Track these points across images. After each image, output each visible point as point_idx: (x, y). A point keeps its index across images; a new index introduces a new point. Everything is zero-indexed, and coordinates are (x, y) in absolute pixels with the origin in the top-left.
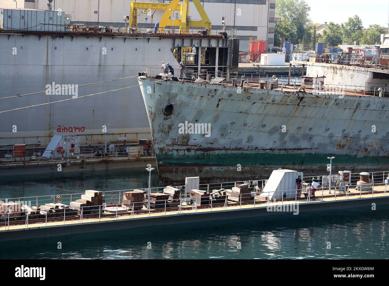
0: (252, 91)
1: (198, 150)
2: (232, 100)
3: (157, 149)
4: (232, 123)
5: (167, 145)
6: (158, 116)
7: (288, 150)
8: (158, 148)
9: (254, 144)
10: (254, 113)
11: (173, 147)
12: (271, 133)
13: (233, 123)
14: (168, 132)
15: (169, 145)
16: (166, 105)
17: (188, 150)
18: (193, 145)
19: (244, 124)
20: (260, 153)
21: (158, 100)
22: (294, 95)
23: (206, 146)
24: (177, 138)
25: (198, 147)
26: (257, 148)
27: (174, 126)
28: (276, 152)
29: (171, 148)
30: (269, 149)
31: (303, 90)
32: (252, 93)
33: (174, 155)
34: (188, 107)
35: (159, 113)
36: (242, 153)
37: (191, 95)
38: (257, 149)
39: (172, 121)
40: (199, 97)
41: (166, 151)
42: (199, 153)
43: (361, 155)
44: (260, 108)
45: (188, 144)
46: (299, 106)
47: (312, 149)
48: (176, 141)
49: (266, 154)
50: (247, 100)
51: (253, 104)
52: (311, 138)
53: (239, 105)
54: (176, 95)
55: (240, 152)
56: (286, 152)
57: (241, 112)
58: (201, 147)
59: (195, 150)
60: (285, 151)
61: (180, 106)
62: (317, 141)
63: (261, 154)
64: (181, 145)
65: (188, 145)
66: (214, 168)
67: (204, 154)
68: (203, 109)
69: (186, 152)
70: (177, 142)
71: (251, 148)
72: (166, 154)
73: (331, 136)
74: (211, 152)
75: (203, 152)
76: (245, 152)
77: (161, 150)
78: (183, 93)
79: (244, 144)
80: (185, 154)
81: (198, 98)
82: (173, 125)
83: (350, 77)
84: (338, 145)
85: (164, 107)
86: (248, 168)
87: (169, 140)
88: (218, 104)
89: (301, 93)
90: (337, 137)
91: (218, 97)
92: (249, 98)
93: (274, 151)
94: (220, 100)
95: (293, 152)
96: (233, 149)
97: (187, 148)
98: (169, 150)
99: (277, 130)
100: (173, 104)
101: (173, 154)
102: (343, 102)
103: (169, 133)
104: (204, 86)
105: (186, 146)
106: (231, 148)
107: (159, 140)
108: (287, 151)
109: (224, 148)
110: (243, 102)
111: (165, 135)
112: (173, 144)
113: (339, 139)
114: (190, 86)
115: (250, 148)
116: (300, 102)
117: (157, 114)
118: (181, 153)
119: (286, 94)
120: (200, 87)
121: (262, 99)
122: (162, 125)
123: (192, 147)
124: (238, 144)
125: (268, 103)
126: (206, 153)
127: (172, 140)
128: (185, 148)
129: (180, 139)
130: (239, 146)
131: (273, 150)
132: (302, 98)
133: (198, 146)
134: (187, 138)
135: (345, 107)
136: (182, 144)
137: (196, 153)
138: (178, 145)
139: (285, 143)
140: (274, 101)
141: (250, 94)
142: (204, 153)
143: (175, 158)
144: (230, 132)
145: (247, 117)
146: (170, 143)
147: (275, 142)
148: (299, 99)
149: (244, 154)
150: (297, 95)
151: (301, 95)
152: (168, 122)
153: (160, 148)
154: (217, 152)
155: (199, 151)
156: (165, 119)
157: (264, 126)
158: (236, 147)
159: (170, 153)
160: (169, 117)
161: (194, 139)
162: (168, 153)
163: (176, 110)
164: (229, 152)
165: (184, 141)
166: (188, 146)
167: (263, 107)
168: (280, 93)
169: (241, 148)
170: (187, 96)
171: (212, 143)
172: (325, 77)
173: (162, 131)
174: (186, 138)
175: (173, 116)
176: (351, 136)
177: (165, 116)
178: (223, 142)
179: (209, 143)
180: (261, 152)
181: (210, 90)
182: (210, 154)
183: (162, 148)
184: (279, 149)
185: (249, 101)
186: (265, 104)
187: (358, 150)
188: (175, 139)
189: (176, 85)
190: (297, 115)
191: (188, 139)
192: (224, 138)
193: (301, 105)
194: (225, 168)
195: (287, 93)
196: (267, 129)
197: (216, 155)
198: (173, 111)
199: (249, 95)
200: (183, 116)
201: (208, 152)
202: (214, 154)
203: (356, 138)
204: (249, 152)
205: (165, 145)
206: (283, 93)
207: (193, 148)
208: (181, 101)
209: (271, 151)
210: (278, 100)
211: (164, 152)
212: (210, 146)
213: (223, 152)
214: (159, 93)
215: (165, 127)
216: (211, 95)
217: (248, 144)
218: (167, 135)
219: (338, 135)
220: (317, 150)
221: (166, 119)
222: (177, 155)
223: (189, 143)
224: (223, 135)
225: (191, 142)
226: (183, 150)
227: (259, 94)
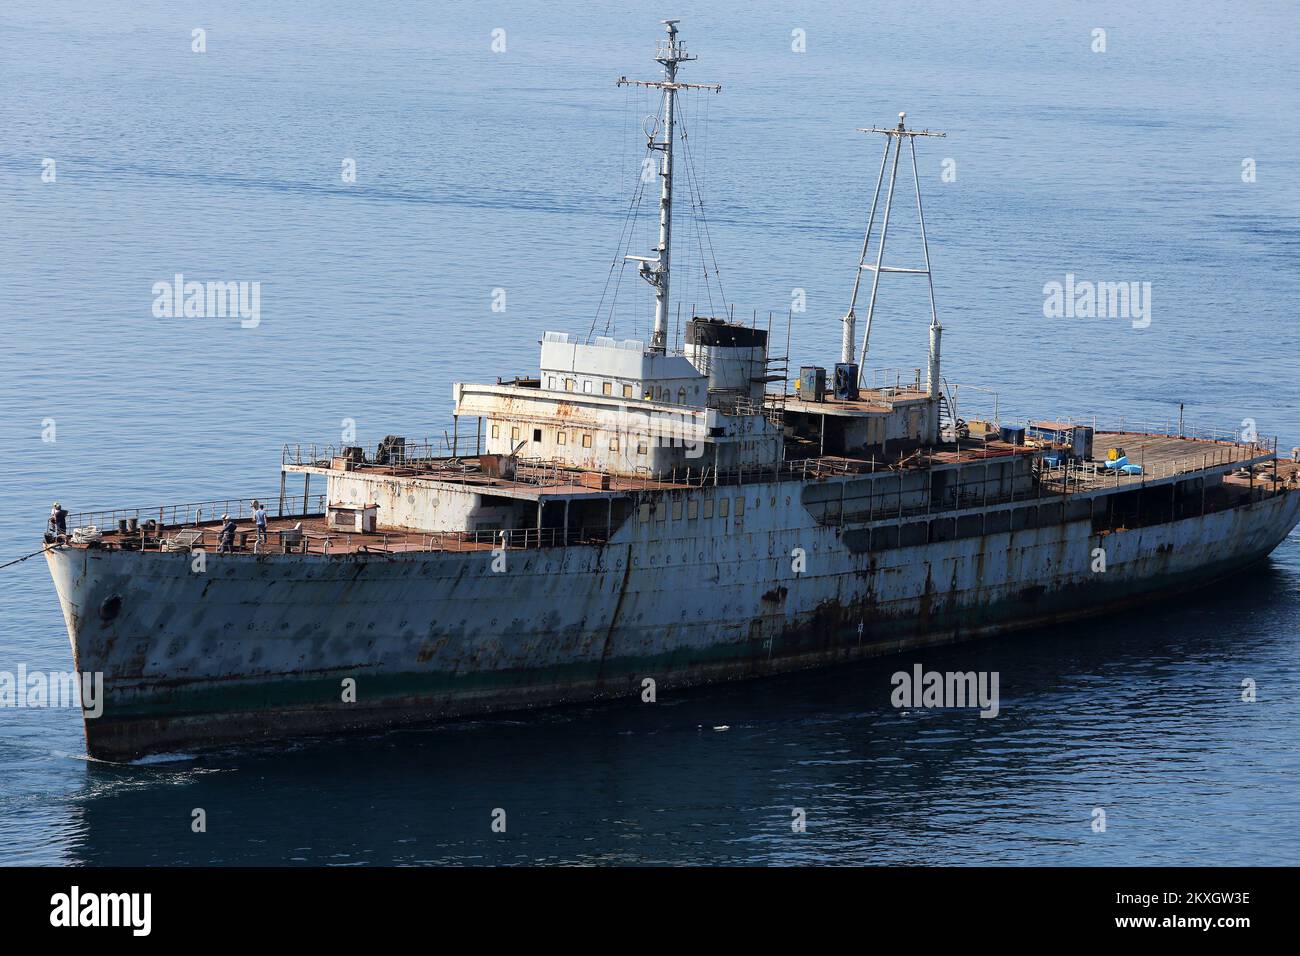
0: (272, 560)
1: (159, 685)
2: (233, 579)
4: (226, 626)
6: (90, 621)
9: (262, 664)
10: (271, 601)
11: (113, 683)
12: (297, 639)
13: (228, 626)
14: (107, 653)
15: (108, 680)
16: (107, 599)
17: (142, 687)
18: (150, 674)
19: (249, 625)
20: (273, 683)
21: (92, 590)
22: (348, 562)
23: (173, 675)
24: (121, 664)
25: (161, 680)
26: (269, 672)
27: (118, 641)
28: (304, 678)
29: (110, 685)
30: (291, 673)
31: (364, 550)
32: (272, 564)
33: (117, 700)
34: (147, 601)
35: (93, 616)
36: (240, 684)
37: (156, 577)
38: (269, 674)
39: (115, 630)
42: (161, 690)
43: (463, 670)
44: (283, 591)
45: (141, 673)
46: (356, 582)
47: (371, 665)
48: (121, 669)
49: (283, 682)
50: (260, 578)
51: (269, 585)
52: (370, 643)
53: (243, 589)
54: (128, 578)
55: (236, 682)
57: (246, 603)
58: (165, 679)
59: (155, 685)
61: (134, 599)
62: (381, 648)
63: (276, 684)
64: (130, 677)
65: (141, 676)
66: (189, 720)
67: (170, 692)
68: (175, 601)
69: (138, 691)
70: (122, 672)
71: (258, 674)
73: (409, 636)
74: (184, 687)
75: (168, 689)
76: (246, 682)
78: (141, 574)
79: (246, 665)
80: (135, 695)
82: (116, 638)
83: (431, 505)
84: (420, 654)
85: (103, 604)
86: (251, 715)
88: (206, 590)
89: (360, 556)
90: (421, 637)
91: (207, 576)
92: (264, 574)
93: (300, 675)
94: (210, 582)
96: (224, 678)
97: (140, 682)
99: (309, 633)
100: (121, 596)
101: (114, 697)
102: (437, 566)
103: (108, 655)
104: (182, 558)
105: (139, 679)
106: (221, 675)
109: (207, 677)
110: (253, 582)
112: (115, 677)
113: (423, 641)
114: (156, 560)
115: (256, 673)
116: (359, 573)
118: (129, 694)
119: (334, 560)
120: (175, 559)
121: (288, 574)
122: (96, 640)
124: (234, 667)
125: (298, 581)
126: (174, 690)
128: (136, 682)
129: (127, 665)
130: (236, 671)
131: (298, 673)
132: (362, 567)
133: (160, 676)
135: (438, 577)
136: (132, 674)
137: (156, 692)
138: (122, 678)
140: (309, 577)
141: (268, 566)
142: (171, 690)
143: (117, 705)
144: (222, 644)
145: (255, 611)
146: (110, 675)
147: (302, 657)
148: (355, 567)
149: (244, 685)
150: (353, 561)
151: (361, 559)
152: (108, 634)
154: (194, 686)
156: (104, 627)
157: (285, 626)
158: (230, 673)
159: (109, 696)
160: (109, 622)
161: (155, 662)
163: (125, 607)
164: (216, 684)
165: (135, 668)
166: (141, 679)
167: (288, 590)
168: (323, 560)
169: (239, 674)
170: (148, 578)
171: (186, 669)
172: (379, 506)
173: (96, 652)
174: (139, 663)
175: (118, 622)
176: (446, 632)
177: (104, 622)
178: (207, 665)
179: (181, 669)
180: (275, 679)
182: (181, 692)
184: (309, 671)
185: (264, 579)
186: (293, 584)
187: (459, 661)
188: (118, 666)
189: (130, 558)
190: (349, 598)
191: (143, 663)
192: (209, 657)
193: (360, 580)
194: (208, 718)
195: (336, 558)
196: (291, 632)
197: (192, 691)
198: (119, 611)
199: (265, 568)
200: (137, 619)
201: (177, 687)
202: (188, 690)
203: (457, 635)
204: (252, 682)
206: (328, 559)
207: (150, 681)
208: (137, 589)
209: (295, 676)
210: (319, 573)
212: (181, 674)
213: (206, 684)
214: (95, 577)
215: (100, 643)
217: (252, 665)
218: (105, 659)
219: (423, 632)
220: (381, 666)
223: (144, 672)
224: (207, 650)
225: (149, 669)
226: (131, 687)
227: (285, 565)
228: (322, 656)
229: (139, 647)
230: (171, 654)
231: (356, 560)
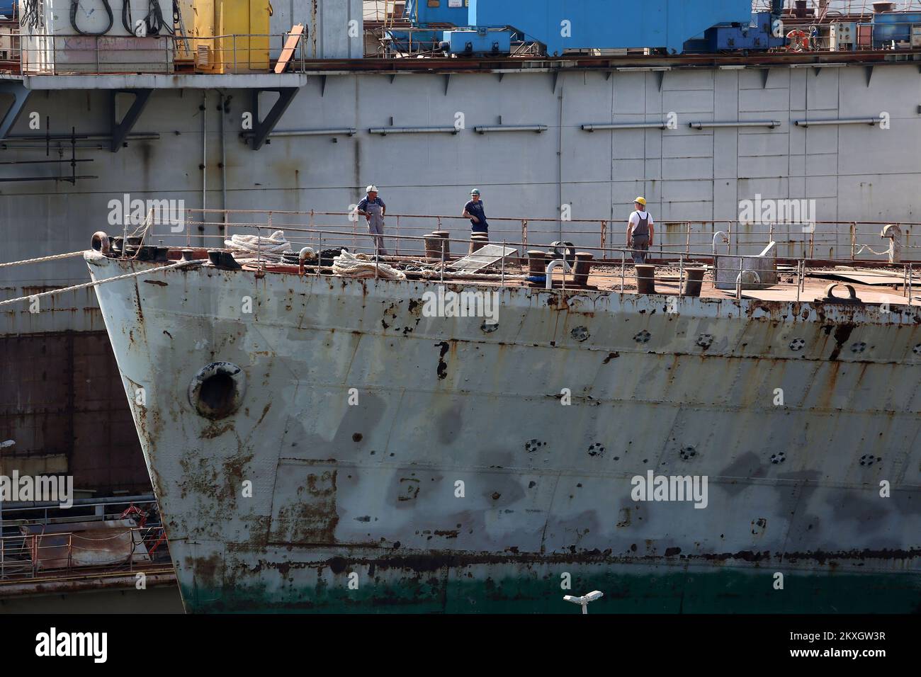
1: (384, 564)
2: (502, 344)
3: (183, 564)
4: (528, 446)
5: (231, 547)
6: (175, 420)
7: (836, 556)
8: (189, 560)
10: (627, 397)
11: (261, 556)
12: (732, 483)
13: (534, 446)
14: (232, 488)
15: (243, 548)
16: (200, 373)
18: (356, 541)
19: (592, 448)
20: (694, 575)
21: (163, 351)
22: (800, 318)
23: (422, 546)
24: (275, 516)
25: (385, 553)
26: (677, 550)
27: (252, 463)
29: (251, 559)
30: (737, 556)
31: (846, 295)
32: (592, 315)
33: (272, 589)
34: (302, 381)
35: (177, 409)
36: (607, 574)
37: (304, 328)
38: (678, 556)
39: (239, 441)
40: (347, 337)
41: (229, 572)
42: (391, 576)
44: (649, 376)
45: (332, 538)
46: (842, 366)
48: (274, 527)
49: (723, 576)
50: (573, 343)
51: (607, 361)
53: (539, 366)
54: (238, 329)
56: (826, 566)
57: (560, 397)
58: (398, 552)
59: (373, 563)
60: (822, 563)
61: (267, 375)
63: (703, 578)
64: (301, 545)
67: (415, 580)
68: (374, 385)
69: (329, 575)
70: (281, 533)
71: (648, 553)
72: (229, 586)
74: (452, 571)
75: (411, 574)
76: (620, 569)
77: (205, 567)
78: (268, 322)
79: (609, 534)
80: (321, 585)
81: (342, 339)
82: (249, 459)
85: (195, 383)
87: (236, 524)
88: (442, 366)
89: (834, 308)
91: (432, 332)
92: (579, 334)
93: (763, 563)
94: (445, 347)
95: (864, 569)
96: (556, 558)
97: (332, 556)
98: (245, 566)
99: (760, 472)
100: (230, 367)
101: (263, 586)
103: (233, 493)
104: (355, 290)
105: (326, 549)
106: (549, 551)
107: (192, 524)
108: (827, 562)
109: (510, 553)
110: (560, 353)
111: (216, 502)
112: (262, 542)
114: (291, 291)
115: (642, 552)
116: (840, 345)
117: (165, 415)
118: (305, 579)
119: (759, 313)
120: (338, 291)
121: (644, 337)
122: (196, 461)
123: (356, 550)
124: (580, 536)
125: (678, 355)
126: (426, 576)
127: (251, 523)
128: (322, 555)
129: (292, 518)
130: (587, 544)
131: (758, 557)
132: (844, 332)
133: (384, 545)
134: (327, 515)
136: (307, 538)
137: (377, 579)
138: (282, 544)
139: (810, 527)
140: (705, 347)
141: (583, 317)
142: (419, 577)
143: (273, 601)
144: (532, 484)
145: (595, 418)
146: (245, 536)
147: (759, 523)
148: (828, 332)
149: (616, 576)
150: (813, 316)
151: (835, 315)
152: (224, 447)
153: (200, 562)
154: (480, 572)
155: (389, 570)
156: (210, 434)
157: (690, 453)
158: (573, 548)
159: (249, 581)
160: (222, 424)
161: (363, 515)
162: (238, 582)
163: (249, 393)
165: (312, 526)
166: (333, 549)
167: (663, 375)
168: (728, 309)
169: (596, 552)
170: (287, 331)
171: (453, 535)
173: (201, 487)
174: (322, 514)
175: (239, 421)
177: (206, 423)
179: (437, 533)
180: (696, 568)
181: (387, 306)
182: (446, 582)
183: (207, 559)
184: (787, 556)
185: (585, 345)
186: (670, 361)
188: (268, 521)
189: (228, 285)
190: (842, 402)
191: (332, 516)
192: (507, 511)
193: (850, 359)
195: (764, 309)
197: (479, 583)
198: (237, 399)
199: (578, 321)
200: (289, 419)
201: (434, 570)
202: (466, 579)
204: (639, 570)
205: (221, 548)
206: (743, 311)
207: (358, 554)
208: (266, 353)
209: (750, 564)
210: (725, 339)
211: (217, 579)
212: (441, 544)
213: (513, 570)
214: (163, 324)
215: (210, 469)
216: (397, 323)
217: (627, 534)
218: (227, 501)
221: (215, 435)
222: (283, 587)
223: (340, 534)
224: (496, 497)
225: (348, 529)
226: (309, 564)
227: (626, 318)
228: (812, 526)
229: (311, 479)
230: (402, 499)
231: (822, 316)
